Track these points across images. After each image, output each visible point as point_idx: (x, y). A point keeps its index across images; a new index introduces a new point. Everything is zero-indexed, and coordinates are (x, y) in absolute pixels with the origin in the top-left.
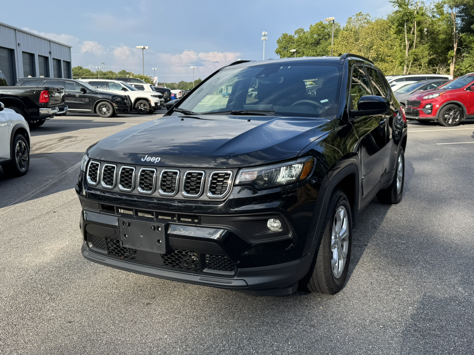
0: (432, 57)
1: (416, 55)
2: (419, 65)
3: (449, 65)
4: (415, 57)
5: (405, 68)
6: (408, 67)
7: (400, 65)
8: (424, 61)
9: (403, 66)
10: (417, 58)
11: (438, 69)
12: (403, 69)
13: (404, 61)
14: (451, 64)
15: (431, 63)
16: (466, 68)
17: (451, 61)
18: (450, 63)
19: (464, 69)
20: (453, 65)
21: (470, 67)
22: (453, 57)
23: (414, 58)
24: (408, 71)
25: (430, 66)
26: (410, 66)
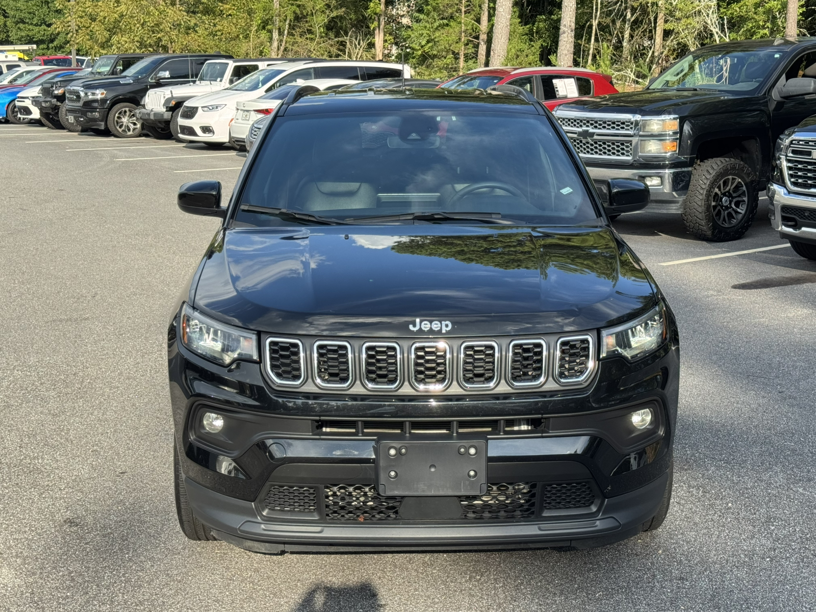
0: (334, 14)
1: (299, 6)
2: (310, 32)
3: (372, 34)
4: (298, 11)
5: (275, 35)
6: (281, 33)
7: (264, 28)
8: (319, 21)
9: (270, 31)
10: (302, 13)
11: (348, 42)
12: (271, 39)
13: (271, 19)
14: (377, 32)
15: (333, 27)
16: (422, 47)
17: (376, 23)
18: (374, 29)
19: (418, 48)
20: (382, 34)
21: (430, 45)
22: (379, 16)
23: (294, 12)
24: (283, 44)
25: (331, 35)
26: (286, 32)
